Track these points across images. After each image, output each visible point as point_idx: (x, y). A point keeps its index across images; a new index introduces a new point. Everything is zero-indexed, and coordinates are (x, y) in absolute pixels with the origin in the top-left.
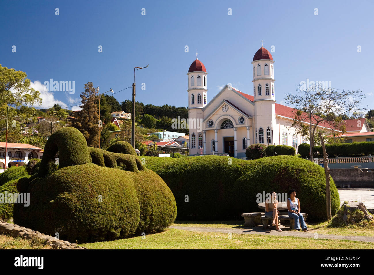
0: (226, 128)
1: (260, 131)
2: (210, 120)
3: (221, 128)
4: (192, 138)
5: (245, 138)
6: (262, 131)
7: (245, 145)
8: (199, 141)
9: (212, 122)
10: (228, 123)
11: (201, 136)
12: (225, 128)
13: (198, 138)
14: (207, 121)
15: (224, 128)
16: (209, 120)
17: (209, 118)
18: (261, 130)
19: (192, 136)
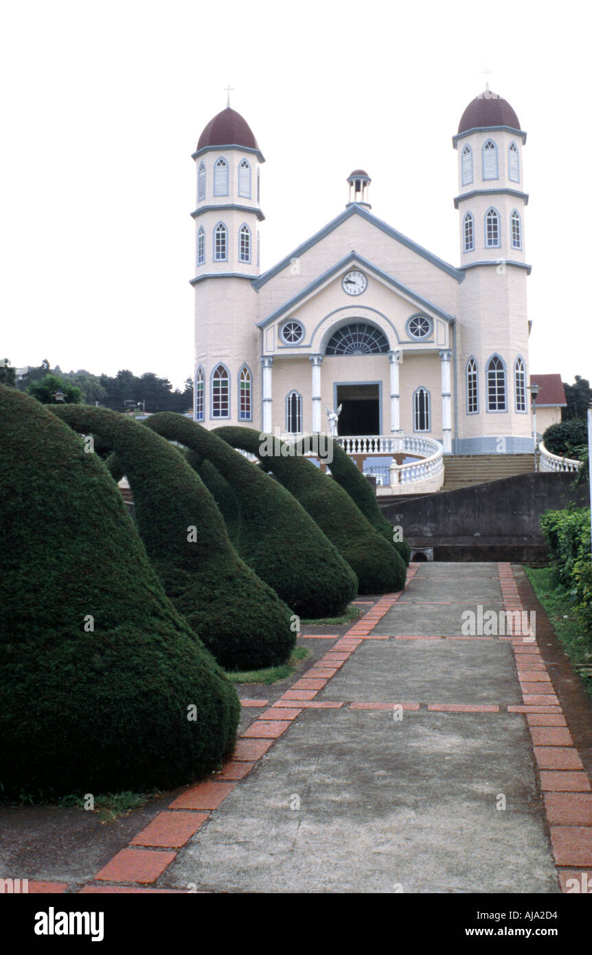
0: (350, 352)
1: (491, 366)
2: (292, 320)
3: (329, 352)
4: (216, 383)
5: (422, 391)
6: (500, 366)
7: (422, 415)
8: (242, 392)
9: (299, 330)
10: (355, 337)
11: (248, 379)
12: (345, 351)
13: (238, 381)
14: (281, 324)
15: (339, 353)
16: (286, 320)
17: (290, 315)
18: (496, 363)
19: (216, 375)
